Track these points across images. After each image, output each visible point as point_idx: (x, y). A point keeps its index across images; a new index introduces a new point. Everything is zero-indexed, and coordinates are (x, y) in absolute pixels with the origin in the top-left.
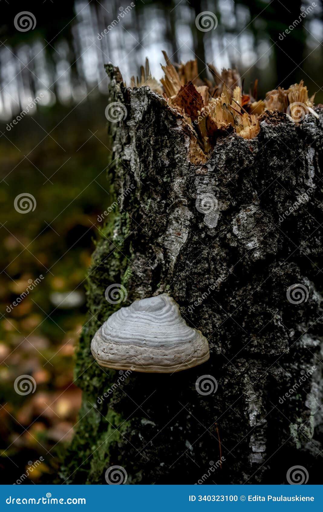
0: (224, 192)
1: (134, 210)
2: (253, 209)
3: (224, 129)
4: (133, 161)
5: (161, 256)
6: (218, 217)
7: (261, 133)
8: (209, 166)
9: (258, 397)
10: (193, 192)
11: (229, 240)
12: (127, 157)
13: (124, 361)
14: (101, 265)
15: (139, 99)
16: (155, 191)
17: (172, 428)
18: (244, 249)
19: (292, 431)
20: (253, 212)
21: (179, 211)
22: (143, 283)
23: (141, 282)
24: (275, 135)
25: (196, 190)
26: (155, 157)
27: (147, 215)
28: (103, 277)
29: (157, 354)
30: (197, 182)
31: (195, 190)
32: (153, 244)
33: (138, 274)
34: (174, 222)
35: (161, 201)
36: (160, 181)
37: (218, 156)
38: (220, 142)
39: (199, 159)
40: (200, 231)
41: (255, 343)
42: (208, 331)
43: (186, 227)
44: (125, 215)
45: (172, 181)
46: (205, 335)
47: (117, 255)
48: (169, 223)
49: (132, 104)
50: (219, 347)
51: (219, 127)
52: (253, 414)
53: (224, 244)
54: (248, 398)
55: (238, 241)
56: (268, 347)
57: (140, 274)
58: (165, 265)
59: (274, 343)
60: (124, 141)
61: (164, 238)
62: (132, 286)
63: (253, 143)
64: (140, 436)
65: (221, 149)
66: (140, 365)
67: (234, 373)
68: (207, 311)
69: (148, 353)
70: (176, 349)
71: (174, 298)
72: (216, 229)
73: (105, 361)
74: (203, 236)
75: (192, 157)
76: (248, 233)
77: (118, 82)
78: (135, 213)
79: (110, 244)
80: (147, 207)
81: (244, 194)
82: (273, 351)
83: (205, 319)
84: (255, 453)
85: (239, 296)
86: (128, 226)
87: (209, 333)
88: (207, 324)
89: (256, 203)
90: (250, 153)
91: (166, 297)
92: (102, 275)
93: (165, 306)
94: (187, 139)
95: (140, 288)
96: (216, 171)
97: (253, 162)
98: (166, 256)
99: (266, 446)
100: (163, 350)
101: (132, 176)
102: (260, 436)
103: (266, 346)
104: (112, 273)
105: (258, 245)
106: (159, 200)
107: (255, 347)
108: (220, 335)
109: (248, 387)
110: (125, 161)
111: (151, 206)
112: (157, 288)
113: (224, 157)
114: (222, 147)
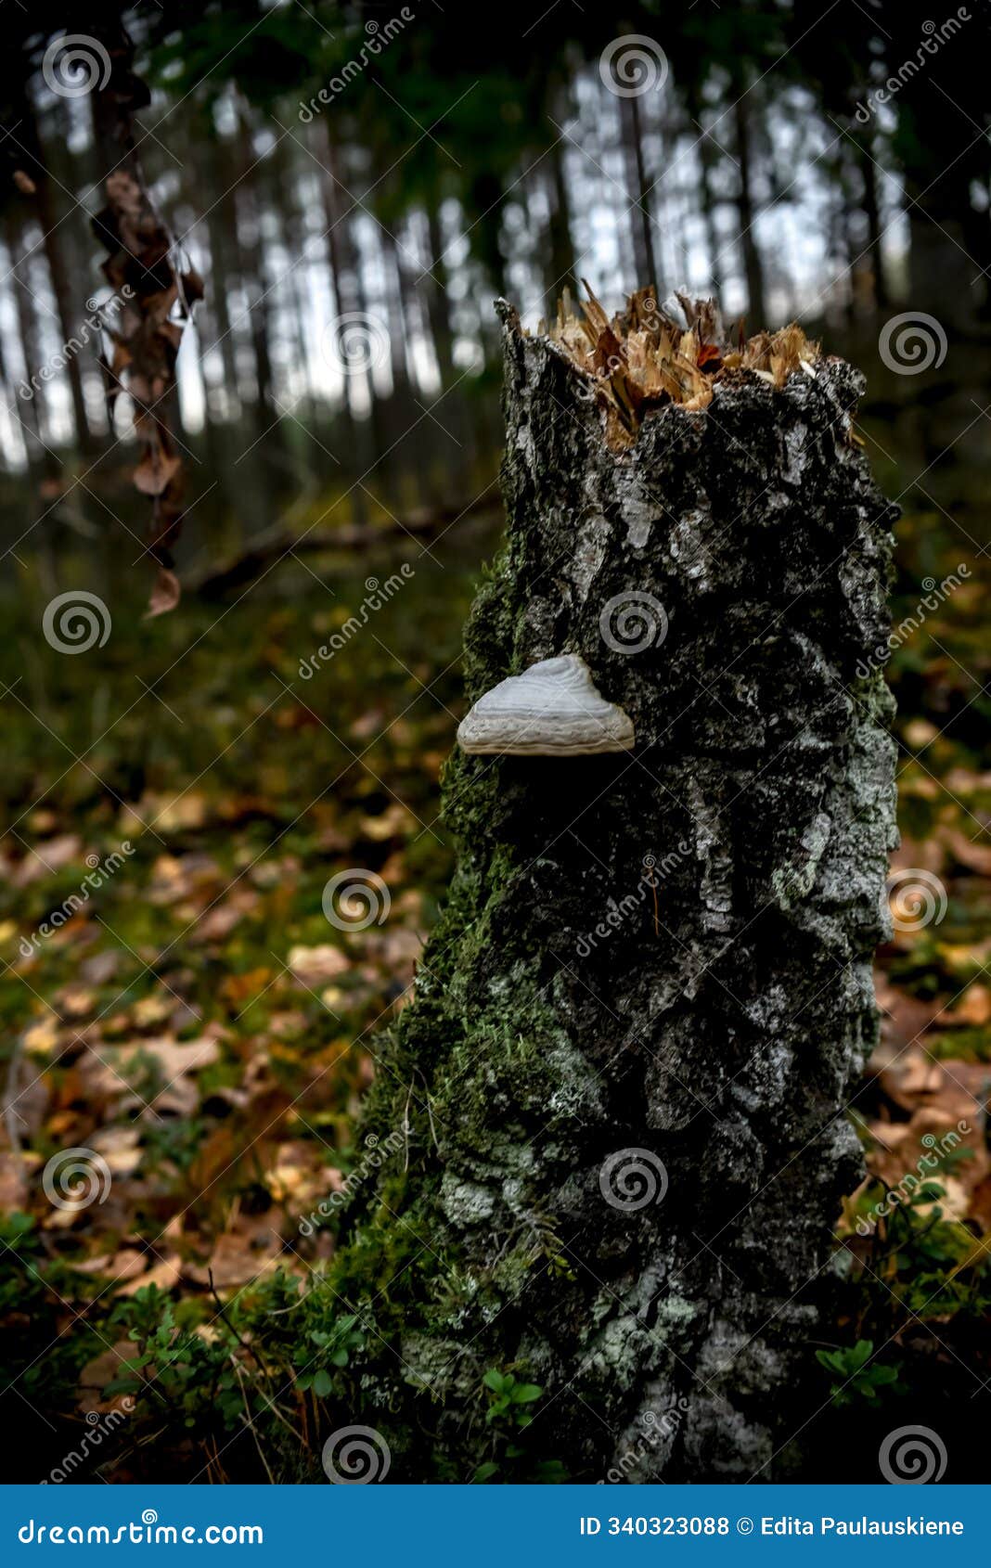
0: (655, 492)
1: (531, 527)
2: (698, 516)
3: (654, 397)
4: (529, 451)
5: (568, 596)
6: (648, 530)
7: (715, 400)
8: (633, 452)
9: (712, 815)
10: (610, 493)
11: (665, 565)
12: (521, 445)
13: (500, 740)
14: (482, 619)
15: (537, 355)
16: (558, 493)
17: (584, 873)
18: (687, 578)
19: (775, 880)
20: (698, 521)
21: (592, 524)
22: (540, 640)
23: (538, 638)
24: (733, 404)
25: (616, 489)
26: (558, 442)
27: (547, 533)
28: (485, 640)
29: (547, 729)
30: (616, 477)
31: (613, 490)
32: (556, 577)
33: (534, 625)
34: (585, 541)
35: (567, 508)
36: (566, 479)
37: (647, 437)
38: (650, 415)
39: (622, 443)
40: (623, 554)
41: (712, 731)
42: (634, 710)
43: (602, 547)
44: (518, 535)
45: (583, 478)
46: (631, 715)
47: (507, 603)
48: (579, 543)
49: (527, 362)
50: (652, 735)
51: (647, 394)
52: (705, 842)
53: (659, 573)
54: (695, 814)
55: (678, 566)
56: (731, 737)
57: (537, 626)
58: (574, 610)
59: (739, 731)
60: (518, 420)
61: (571, 567)
62: (525, 645)
63: (701, 417)
64: (532, 881)
65: (650, 427)
66: (522, 744)
67: (674, 776)
68: (634, 678)
69: (532, 726)
70: (576, 723)
71: (584, 658)
72: (646, 548)
73: (473, 744)
74: (626, 560)
75: (611, 440)
76: (692, 553)
77: (510, 329)
78: (532, 531)
79: (498, 587)
80: (548, 520)
81: (685, 494)
82: (738, 744)
83: (631, 691)
84: (711, 911)
85: (684, 655)
86: (522, 553)
87: (636, 712)
88: (633, 699)
89: (705, 508)
90: (693, 431)
91: (574, 659)
92: (484, 636)
93: (569, 668)
94: (604, 414)
95: (537, 649)
96: (643, 459)
97: (699, 445)
98: (575, 597)
99: (732, 903)
100: (555, 723)
101: (528, 475)
102: (720, 884)
103: (727, 736)
104: (501, 634)
105: (705, 571)
106: (563, 507)
107: (712, 737)
108: (655, 716)
109: (693, 796)
110: (520, 450)
111: (553, 518)
112: (563, 647)
113: (654, 438)
114: (654, 423)
